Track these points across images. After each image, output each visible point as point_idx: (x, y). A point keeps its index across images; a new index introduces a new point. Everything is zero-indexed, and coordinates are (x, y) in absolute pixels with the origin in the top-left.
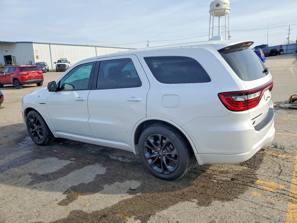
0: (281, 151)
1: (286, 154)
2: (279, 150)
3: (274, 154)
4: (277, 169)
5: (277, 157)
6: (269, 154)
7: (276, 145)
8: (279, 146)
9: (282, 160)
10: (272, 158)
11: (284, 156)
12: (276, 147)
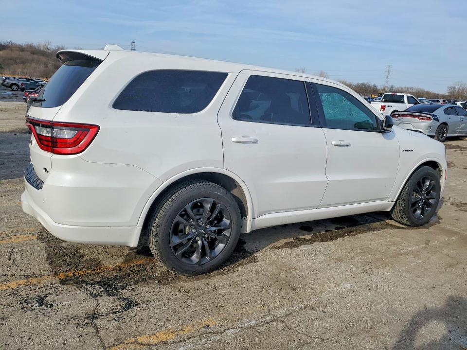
0: (24, 294)
1: (10, 291)
2: (31, 296)
3: (35, 281)
4: (18, 258)
5: (28, 277)
6: (45, 277)
7: (43, 307)
8: (35, 305)
9: (14, 275)
10: (36, 272)
11: (13, 284)
12: (41, 301)
